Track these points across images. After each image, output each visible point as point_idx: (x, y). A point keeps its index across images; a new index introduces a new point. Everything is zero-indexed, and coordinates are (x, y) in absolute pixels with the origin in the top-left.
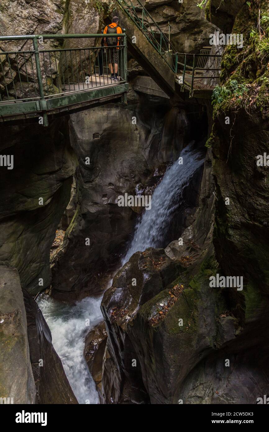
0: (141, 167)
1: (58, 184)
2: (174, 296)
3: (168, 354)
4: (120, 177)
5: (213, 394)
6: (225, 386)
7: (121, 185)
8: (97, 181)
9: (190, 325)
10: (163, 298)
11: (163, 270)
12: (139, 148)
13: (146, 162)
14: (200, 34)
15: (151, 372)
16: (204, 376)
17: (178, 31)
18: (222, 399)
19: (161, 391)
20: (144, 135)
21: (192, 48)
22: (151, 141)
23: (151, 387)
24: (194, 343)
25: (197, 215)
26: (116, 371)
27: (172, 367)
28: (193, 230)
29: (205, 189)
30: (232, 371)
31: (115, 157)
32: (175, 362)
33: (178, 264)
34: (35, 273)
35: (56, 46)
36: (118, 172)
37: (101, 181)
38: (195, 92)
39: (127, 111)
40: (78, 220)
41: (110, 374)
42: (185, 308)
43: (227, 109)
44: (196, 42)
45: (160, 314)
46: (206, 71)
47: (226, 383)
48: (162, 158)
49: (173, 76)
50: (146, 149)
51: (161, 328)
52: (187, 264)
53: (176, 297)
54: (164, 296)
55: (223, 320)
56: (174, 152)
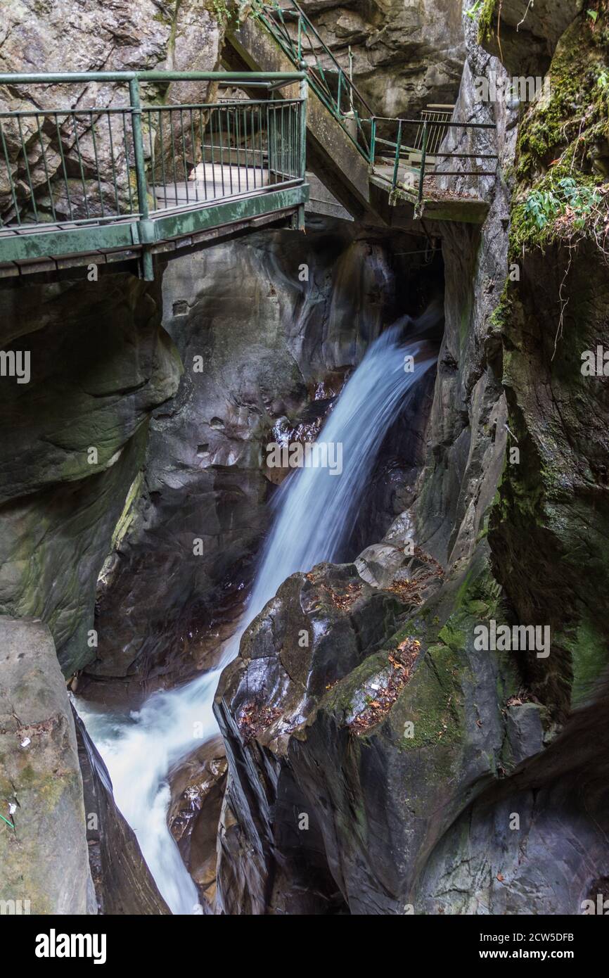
0: (285, 380)
1: (139, 416)
2: (401, 666)
3: (399, 795)
4: (238, 404)
5: (492, 882)
6: (515, 862)
7: (240, 421)
8: (183, 414)
9: (445, 726)
10: (377, 672)
11: (358, 613)
12: (279, 335)
13: (296, 366)
14: (421, 75)
15: (353, 843)
16: (469, 842)
17: (371, 68)
18: (512, 891)
19: (381, 884)
20: (290, 306)
21: (403, 106)
22: (306, 319)
23: (352, 879)
24: (455, 767)
25: (420, 485)
26: (252, 853)
27: (409, 824)
28: (413, 519)
29: (440, 424)
30: (529, 829)
31: (225, 358)
32: (414, 812)
33: (390, 598)
34: (65, 633)
35: (150, 99)
36: (232, 393)
37: (194, 414)
38: (428, 206)
39: (251, 250)
40: (141, 507)
41: (236, 862)
42: (432, 690)
43: (548, 240)
44: (412, 92)
45: (373, 708)
46: (443, 159)
47: (517, 855)
48: (332, 357)
49: (365, 169)
50: (295, 337)
51: (381, 739)
52: (409, 596)
53: (406, 666)
54: (378, 667)
55: (516, 713)
56: (358, 343)
